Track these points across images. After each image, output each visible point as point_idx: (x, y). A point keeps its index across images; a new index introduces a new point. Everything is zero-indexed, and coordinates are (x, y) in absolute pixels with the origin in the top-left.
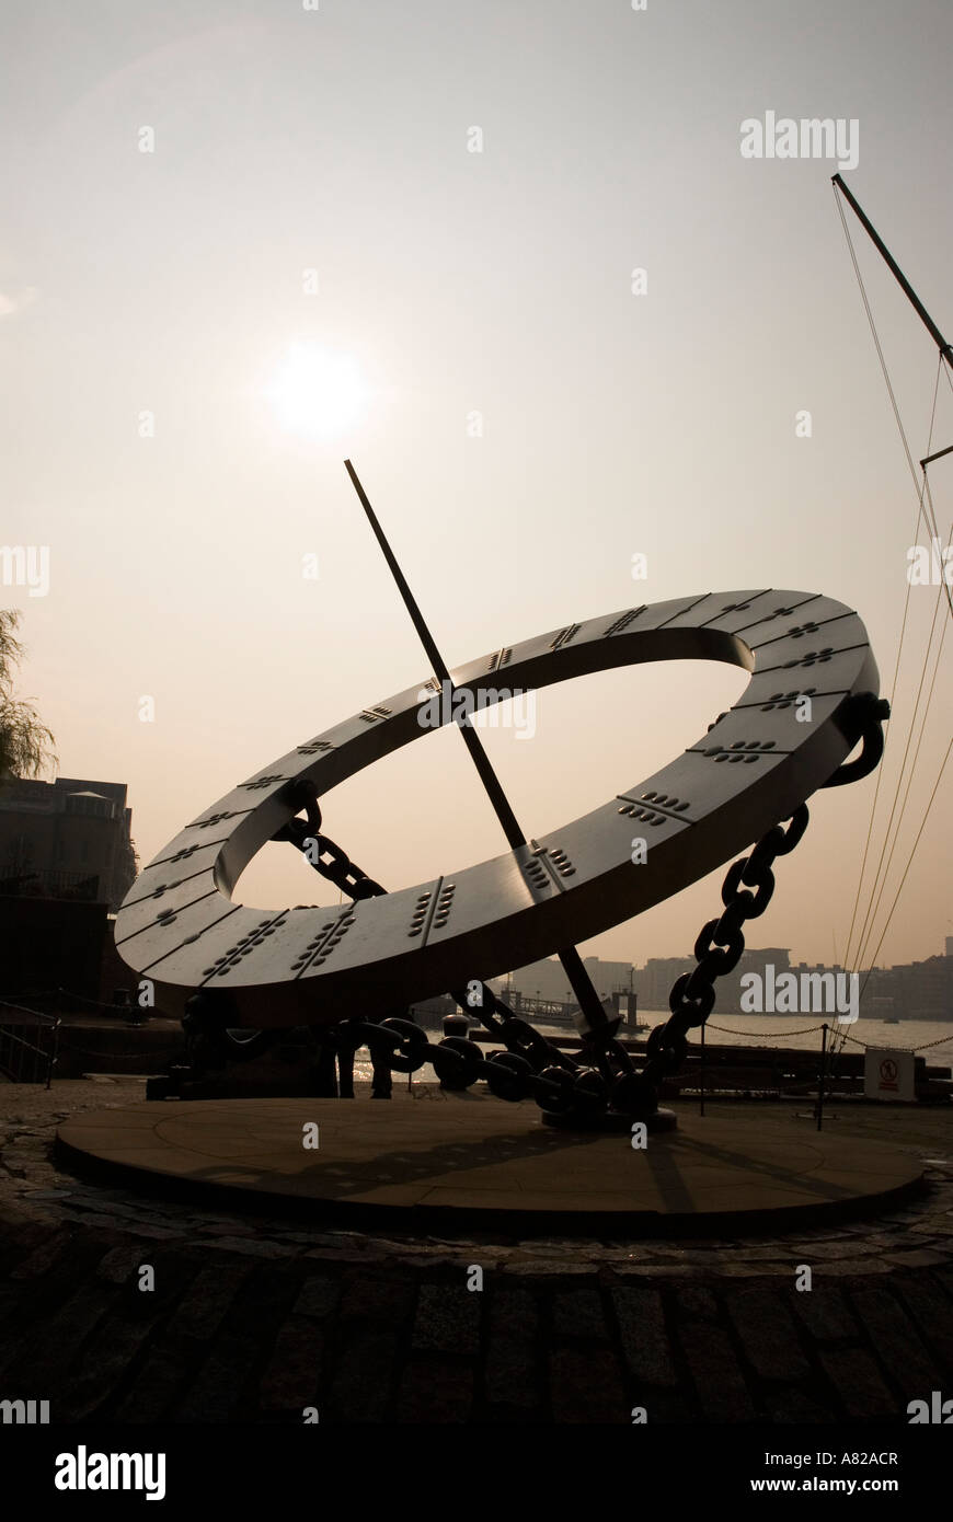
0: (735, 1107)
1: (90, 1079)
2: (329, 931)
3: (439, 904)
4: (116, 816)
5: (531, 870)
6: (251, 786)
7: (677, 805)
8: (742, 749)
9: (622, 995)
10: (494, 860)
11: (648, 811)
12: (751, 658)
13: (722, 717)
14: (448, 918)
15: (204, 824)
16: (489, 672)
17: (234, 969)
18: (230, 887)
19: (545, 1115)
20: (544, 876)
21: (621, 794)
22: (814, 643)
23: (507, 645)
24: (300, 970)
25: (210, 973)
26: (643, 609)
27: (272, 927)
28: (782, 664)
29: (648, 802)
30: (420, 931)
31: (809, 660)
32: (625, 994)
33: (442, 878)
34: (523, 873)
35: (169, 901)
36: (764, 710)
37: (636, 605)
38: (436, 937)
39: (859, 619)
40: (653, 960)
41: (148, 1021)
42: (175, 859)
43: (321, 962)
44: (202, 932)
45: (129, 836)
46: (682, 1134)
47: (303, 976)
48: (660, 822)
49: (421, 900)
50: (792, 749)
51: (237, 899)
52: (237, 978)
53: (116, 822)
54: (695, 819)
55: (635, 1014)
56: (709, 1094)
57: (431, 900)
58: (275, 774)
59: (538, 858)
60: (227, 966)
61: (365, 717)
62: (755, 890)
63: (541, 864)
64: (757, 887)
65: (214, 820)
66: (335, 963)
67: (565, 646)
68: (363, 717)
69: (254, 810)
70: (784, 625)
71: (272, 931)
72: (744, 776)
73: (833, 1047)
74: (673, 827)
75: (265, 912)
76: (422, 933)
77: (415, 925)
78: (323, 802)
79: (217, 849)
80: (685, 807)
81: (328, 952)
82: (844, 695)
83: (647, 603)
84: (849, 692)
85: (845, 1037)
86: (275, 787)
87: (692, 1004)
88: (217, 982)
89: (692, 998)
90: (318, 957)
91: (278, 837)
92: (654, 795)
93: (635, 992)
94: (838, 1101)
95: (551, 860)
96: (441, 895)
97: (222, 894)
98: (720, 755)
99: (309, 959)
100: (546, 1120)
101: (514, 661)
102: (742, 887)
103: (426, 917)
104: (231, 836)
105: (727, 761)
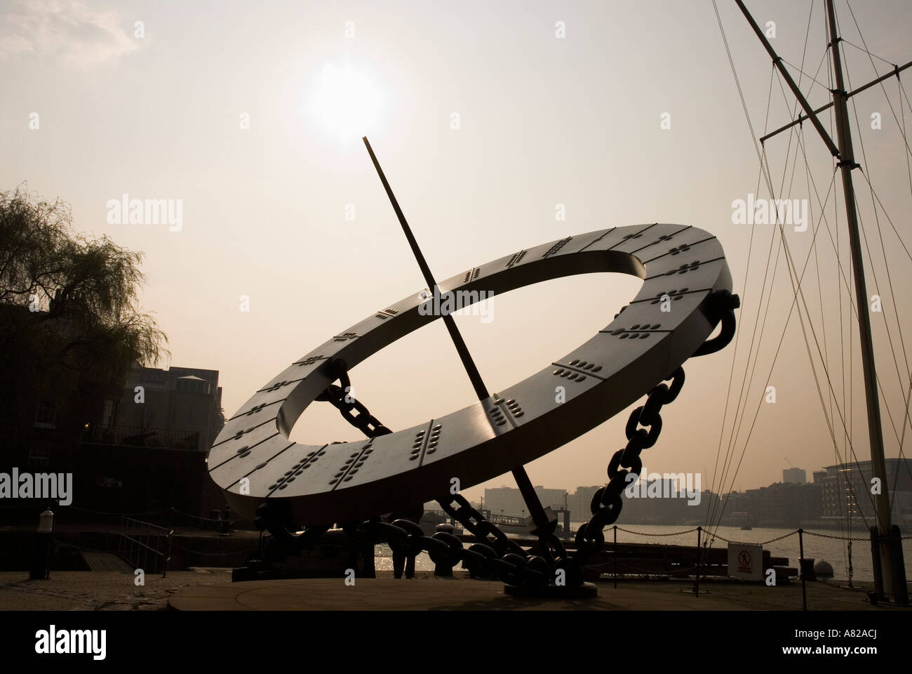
0: (638, 586)
1: (193, 570)
2: (355, 458)
3: (430, 438)
4: (211, 392)
5: (493, 414)
6: (302, 363)
7: (594, 368)
8: (638, 329)
9: (560, 511)
10: (468, 408)
11: (573, 373)
12: (643, 270)
13: (623, 309)
14: (436, 447)
15: (270, 390)
16: (465, 284)
17: (290, 485)
18: (288, 431)
19: (506, 587)
20: (502, 418)
21: (555, 362)
22: (686, 258)
23: (476, 266)
24: (336, 484)
25: (273, 488)
26: (569, 239)
27: (316, 456)
28: (665, 273)
29: (573, 367)
30: (417, 456)
31: (684, 269)
32: (562, 511)
33: (432, 420)
34: (488, 416)
35: (246, 441)
36: (653, 303)
37: (564, 237)
38: (429, 460)
39: (717, 241)
40: (581, 487)
41: (233, 532)
42: (250, 413)
43: (350, 478)
44: (268, 461)
45: (220, 405)
46: (600, 600)
47: (337, 489)
48: (583, 379)
49: (418, 436)
50: (672, 328)
51: (292, 439)
52: (291, 491)
53: (211, 396)
54: (606, 377)
55: (569, 525)
56: (621, 577)
57: (425, 436)
58: (318, 355)
59: (498, 406)
60: (285, 483)
61: (379, 316)
62: (648, 428)
63: (500, 410)
64: (650, 426)
65: (277, 386)
66: (360, 479)
67: (516, 265)
68: (378, 316)
69: (304, 379)
70: (665, 247)
71: (317, 459)
72: (639, 347)
73: (705, 544)
74: (591, 383)
75: (311, 446)
76: (419, 458)
77: (414, 453)
78: (351, 373)
79: (279, 406)
80: (599, 369)
81: (355, 472)
82: (708, 292)
83: (572, 235)
84: (711, 290)
85: (714, 536)
86: (318, 364)
87: (606, 509)
88: (278, 494)
89: (607, 504)
90: (348, 476)
91: (320, 398)
92: (578, 362)
93: (568, 510)
94: (710, 581)
95: (507, 407)
96: (432, 432)
97: (282, 436)
98: (623, 334)
99: (341, 477)
100: (507, 590)
101: (481, 276)
102: (639, 427)
103: (422, 447)
104: (288, 397)
105: (627, 338)
